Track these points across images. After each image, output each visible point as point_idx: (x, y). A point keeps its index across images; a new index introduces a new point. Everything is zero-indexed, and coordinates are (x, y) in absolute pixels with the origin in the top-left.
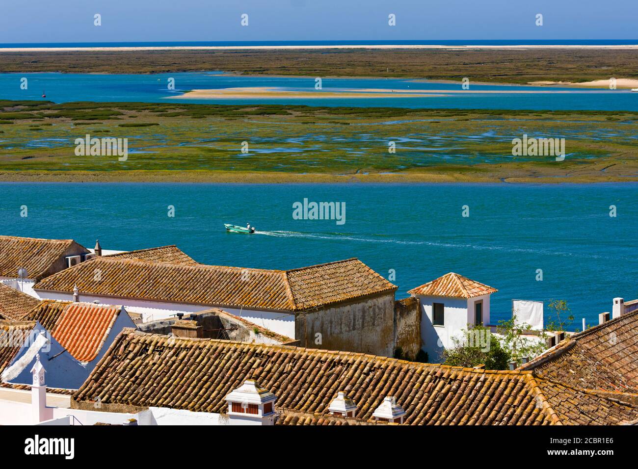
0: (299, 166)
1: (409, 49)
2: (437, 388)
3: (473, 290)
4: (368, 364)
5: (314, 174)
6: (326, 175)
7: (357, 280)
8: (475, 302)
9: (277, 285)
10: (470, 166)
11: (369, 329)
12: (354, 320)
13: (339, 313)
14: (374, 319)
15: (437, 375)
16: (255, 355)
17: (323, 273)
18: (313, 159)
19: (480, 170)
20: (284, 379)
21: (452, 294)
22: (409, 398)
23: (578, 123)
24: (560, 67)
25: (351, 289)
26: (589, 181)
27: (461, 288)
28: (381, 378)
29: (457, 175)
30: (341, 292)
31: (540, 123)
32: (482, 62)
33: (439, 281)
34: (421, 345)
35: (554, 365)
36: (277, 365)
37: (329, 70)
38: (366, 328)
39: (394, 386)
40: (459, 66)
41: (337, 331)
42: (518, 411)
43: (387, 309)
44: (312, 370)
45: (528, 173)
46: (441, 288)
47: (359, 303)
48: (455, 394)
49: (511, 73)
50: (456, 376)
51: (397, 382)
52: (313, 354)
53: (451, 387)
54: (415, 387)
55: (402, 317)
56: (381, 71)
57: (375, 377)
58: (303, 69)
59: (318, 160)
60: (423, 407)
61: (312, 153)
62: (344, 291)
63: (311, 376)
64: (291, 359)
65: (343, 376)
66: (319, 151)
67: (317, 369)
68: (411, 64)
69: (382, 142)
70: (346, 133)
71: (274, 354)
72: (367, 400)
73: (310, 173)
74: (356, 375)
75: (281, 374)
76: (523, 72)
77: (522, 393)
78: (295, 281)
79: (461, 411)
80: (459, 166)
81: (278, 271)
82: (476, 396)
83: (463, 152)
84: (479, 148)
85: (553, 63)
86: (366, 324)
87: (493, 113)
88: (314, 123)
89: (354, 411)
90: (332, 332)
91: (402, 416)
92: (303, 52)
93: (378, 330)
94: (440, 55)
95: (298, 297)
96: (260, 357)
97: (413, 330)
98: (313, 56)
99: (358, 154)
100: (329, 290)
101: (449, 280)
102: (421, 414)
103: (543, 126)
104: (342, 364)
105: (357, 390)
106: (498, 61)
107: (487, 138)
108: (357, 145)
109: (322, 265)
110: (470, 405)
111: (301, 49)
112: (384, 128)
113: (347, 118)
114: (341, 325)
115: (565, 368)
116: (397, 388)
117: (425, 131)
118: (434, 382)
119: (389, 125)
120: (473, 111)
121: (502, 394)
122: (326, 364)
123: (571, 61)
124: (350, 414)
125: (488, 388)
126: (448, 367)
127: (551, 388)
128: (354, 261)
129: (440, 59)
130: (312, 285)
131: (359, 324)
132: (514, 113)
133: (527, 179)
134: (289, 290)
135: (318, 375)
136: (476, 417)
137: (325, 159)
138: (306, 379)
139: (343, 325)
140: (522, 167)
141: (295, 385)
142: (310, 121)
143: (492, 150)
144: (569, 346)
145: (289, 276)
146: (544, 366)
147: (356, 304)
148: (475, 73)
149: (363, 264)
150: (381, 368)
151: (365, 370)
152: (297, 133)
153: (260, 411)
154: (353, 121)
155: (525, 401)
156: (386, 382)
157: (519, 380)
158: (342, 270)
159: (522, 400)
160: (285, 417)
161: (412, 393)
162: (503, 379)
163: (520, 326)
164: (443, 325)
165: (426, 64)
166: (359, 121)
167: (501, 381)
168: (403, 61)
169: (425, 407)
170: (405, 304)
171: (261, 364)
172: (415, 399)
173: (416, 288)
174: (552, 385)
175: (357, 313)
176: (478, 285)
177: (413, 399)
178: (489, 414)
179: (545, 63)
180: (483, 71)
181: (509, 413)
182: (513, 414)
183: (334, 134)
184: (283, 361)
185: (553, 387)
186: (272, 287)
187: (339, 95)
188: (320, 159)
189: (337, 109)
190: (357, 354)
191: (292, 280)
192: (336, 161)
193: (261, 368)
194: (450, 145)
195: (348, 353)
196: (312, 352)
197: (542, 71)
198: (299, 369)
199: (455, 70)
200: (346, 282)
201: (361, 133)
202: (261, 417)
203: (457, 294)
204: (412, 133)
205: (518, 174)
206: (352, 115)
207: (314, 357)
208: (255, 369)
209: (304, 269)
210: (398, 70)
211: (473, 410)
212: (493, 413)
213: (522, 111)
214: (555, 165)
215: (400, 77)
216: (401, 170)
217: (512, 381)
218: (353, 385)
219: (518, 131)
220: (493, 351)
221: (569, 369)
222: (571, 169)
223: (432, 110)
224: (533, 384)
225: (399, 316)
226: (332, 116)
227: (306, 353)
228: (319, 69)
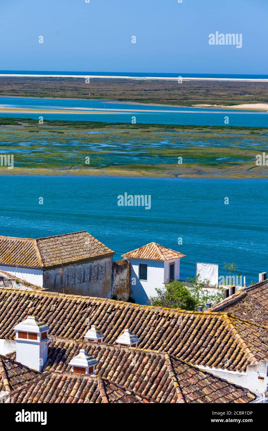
0: (29, 163)
1: (104, 78)
2: (160, 324)
3: (169, 255)
4: (110, 306)
5: (39, 169)
6: (49, 170)
7: (86, 246)
8: (170, 264)
9: (29, 249)
10: (153, 165)
11: (94, 282)
12: (84, 275)
13: (74, 270)
14: (98, 275)
15: (159, 314)
16: (29, 298)
17: (62, 241)
18: (39, 158)
19: (160, 168)
20: (50, 316)
21: (154, 258)
22: (140, 330)
23: (230, 136)
24: (215, 94)
25: (82, 253)
26: (239, 178)
27: (160, 254)
28: (119, 316)
29: (143, 172)
30: (75, 255)
31: (202, 135)
32: (158, 89)
33: (144, 248)
34: (130, 294)
35: (232, 309)
36: (45, 306)
37: (47, 93)
38: (92, 281)
39: (129, 321)
40: (141, 92)
41: (72, 283)
42: (218, 340)
43: (107, 268)
44: (70, 310)
45: (195, 171)
46: (145, 254)
47: (87, 263)
48: (173, 328)
49: (179, 98)
50: (173, 316)
51: (131, 319)
52: (70, 298)
53: (169, 324)
54: (144, 323)
55: (118, 274)
56: (84, 94)
57: (116, 315)
58: (28, 92)
59: (42, 159)
60: (150, 337)
61: (38, 154)
62: (78, 254)
63: (70, 314)
64: (55, 301)
65: (92, 314)
66: (43, 152)
67: (74, 309)
68: (106, 90)
69: (87, 146)
70: (61, 139)
71: (43, 298)
72: (110, 331)
73: (37, 168)
74: (102, 313)
75: (48, 312)
76: (188, 97)
77: (221, 328)
78: (43, 246)
79: (178, 340)
80: (145, 165)
81: (30, 239)
82: (187, 329)
83: (147, 155)
84: (158, 152)
85: (210, 91)
86: (92, 278)
87: (168, 127)
88: (38, 131)
89: (102, 338)
90: (69, 283)
91: (136, 343)
92: (26, 79)
93: (101, 283)
94: (127, 83)
95: (45, 258)
96: (33, 299)
97: (125, 283)
98: (35, 83)
99: (71, 155)
100: (67, 253)
101: (151, 248)
102: (149, 341)
103: (204, 137)
104: (91, 306)
105: (103, 324)
106: (169, 89)
107: (164, 145)
108: (70, 148)
109: (61, 235)
110: (184, 336)
111: (25, 77)
112: (89, 136)
113: (62, 129)
114: (75, 278)
115: (240, 311)
116: (131, 323)
117: (119, 139)
118: (158, 320)
119: (92, 134)
120: (153, 125)
121: (206, 328)
122: (80, 305)
123: (222, 90)
124: (99, 341)
125: (197, 324)
126: (168, 309)
127: (241, 325)
128: (83, 233)
129: (127, 86)
130: (54, 250)
131: (87, 278)
132: (183, 127)
133: (194, 176)
134: (39, 252)
135: (75, 313)
136: (188, 344)
137: (47, 158)
138: (66, 316)
139: (76, 279)
140: (190, 167)
141: (58, 320)
142: (35, 130)
143: (168, 154)
144: (242, 295)
145: (38, 243)
146: (225, 310)
147: (85, 263)
148: (153, 97)
149: (90, 235)
150: (120, 309)
151: (109, 310)
152: (26, 139)
153: (39, 338)
154: (66, 130)
155: (223, 333)
156: (123, 319)
157: (218, 319)
158: (76, 239)
159: (221, 333)
160: (55, 342)
161: (142, 327)
162: (207, 318)
163: (202, 281)
164: (146, 279)
165: (117, 90)
166: (70, 131)
167: (205, 319)
168: (100, 88)
169: (152, 337)
170: (119, 264)
171: (34, 305)
172: (144, 331)
173: (127, 253)
174: (241, 322)
175: (86, 270)
176: (171, 252)
177: (143, 331)
178: (197, 342)
179: (204, 91)
180: (159, 96)
181: (212, 342)
182: (214, 342)
183: (54, 140)
184: (49, 303)
185: (242, 324)
186: (26, 251)
187: (55, 111)
188: (43, 158)
189: (54, 122)
190: (102, 299)
191: (41, 245)
192: (55, 160)
193: (33, 308)
194: (138, 150)
195: (96, 298)
196: (70, 297)
197: (202, 97)
198: (61, 309)
199: (139, 95)
200: (79, 248)
201: (73, 140)
202: (39, 342)
203: (157, 257)
204: (110, 140)
205: (188, 172)
206: (66, 127)
207: (71, 301)
208: (29, 308)
209: (49, 238)
210: (97, 94)
211: (186, 339)
212: (200, 342)
213: (188, 126)
214: (214, 165)
215: (99, 99)
216: (103, 167)
217: (213, 319)
218: (100, 321)
219: (187, 140)
220: (186, 299)
221: (242, 312)
222: (226, 169)
223: (123, 124)
224: (228, 321)
225: (115, 272)
226: (51, 127)
227: (66, 297)
228: (40, 92)
